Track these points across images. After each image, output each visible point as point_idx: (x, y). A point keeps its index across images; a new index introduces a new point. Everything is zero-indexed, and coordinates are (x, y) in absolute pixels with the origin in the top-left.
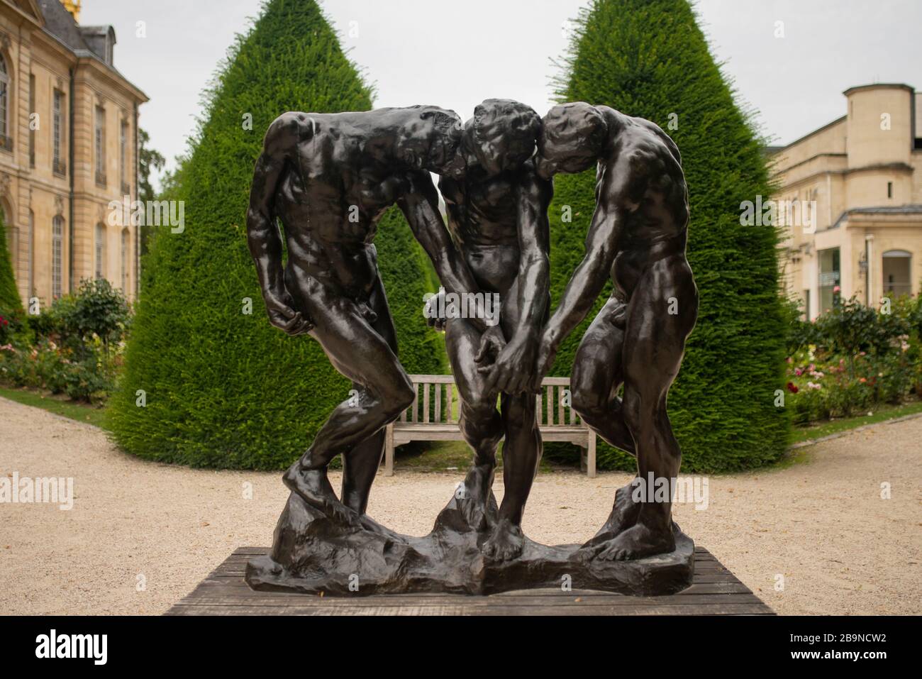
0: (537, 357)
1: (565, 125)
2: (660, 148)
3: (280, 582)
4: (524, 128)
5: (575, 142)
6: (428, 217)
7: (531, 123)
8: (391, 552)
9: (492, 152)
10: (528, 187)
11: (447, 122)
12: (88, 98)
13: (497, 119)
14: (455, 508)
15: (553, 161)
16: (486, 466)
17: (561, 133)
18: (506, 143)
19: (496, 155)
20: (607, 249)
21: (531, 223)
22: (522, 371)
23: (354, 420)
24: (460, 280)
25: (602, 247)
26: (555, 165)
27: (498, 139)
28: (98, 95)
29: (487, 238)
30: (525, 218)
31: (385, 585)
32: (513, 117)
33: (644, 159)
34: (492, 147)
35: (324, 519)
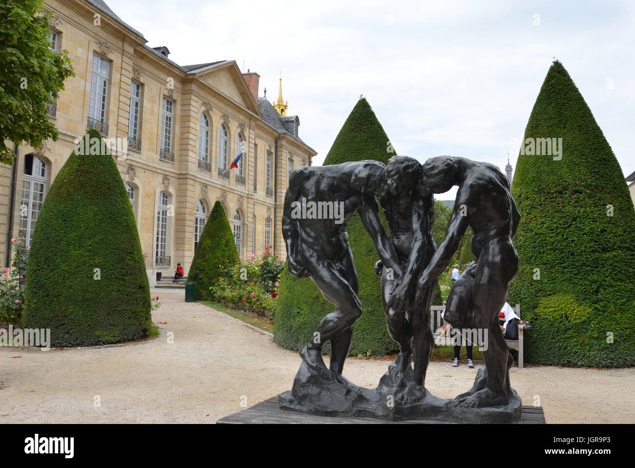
0: (415, 292)
1: (433, 168)
2: (490, 178)
3: (292, 406)
4: (410, 170)
5: (438, 177)
6: (371, 218)
7: (414, 168)
8: (349, 395)
9: (392, 183)
10: (418, 202)
11: (376, 168)
12: (284, 154)
13: (396, 166)
14: (388, 375)
15: (427, 188)
16: (407, 352)
17: (430, 173)
18: (400, 179)
19: (394, 185)
20: (455, 234)
21: (418, 220)
22: (405, 299)
23: (331, 324)
24: (387, 251)
25: (453, 234)
26: (428, 189)
27: (396, 177)
28: (290, 153)
29: (403, 229)
30: (415, 218)
31: (343, 412)
32: (404, 165)
33: (478, 185)
34: (393, 181)
35: (316, 376)
